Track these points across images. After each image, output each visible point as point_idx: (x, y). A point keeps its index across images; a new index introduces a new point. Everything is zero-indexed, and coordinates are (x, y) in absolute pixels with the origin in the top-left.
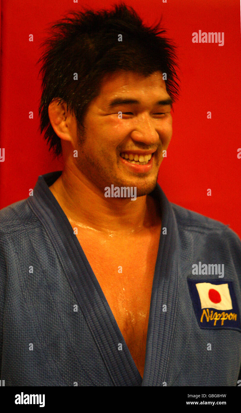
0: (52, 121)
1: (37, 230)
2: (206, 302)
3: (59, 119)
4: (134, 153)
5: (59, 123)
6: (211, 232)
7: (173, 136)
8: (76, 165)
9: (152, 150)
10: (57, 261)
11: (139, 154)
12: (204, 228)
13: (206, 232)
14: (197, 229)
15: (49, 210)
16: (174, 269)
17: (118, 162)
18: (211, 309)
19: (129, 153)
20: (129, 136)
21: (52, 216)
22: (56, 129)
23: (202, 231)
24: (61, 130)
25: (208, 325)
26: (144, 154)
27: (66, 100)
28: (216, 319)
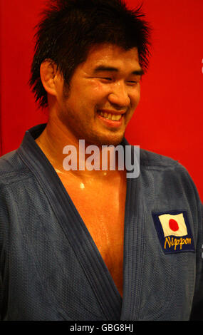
0: (42, 78)
1: (30, 180)
2: (167, 231)
3: (48, 76)
4: (109, 112)
5: (48, 80)
6: (166, 169)
7: (140, 102)
8: (59, 117)
9: (123, 111)
10: (49, 207)
11: (113, 113)
12: (160, 166)
13: (163, 169)
14: (154, 168)
15: (38, 162)
16: (141, 206)
17: (95, 117)
18: (171, 237)
19: (104, 111)
20: (107, 97)
21: (41, 167)
22: (45, 85)
23: (159, 169)
24: (49, 86)
25: (170, 250)
26: (116, 114)
27: (56, 62)
28: (176, 244)
